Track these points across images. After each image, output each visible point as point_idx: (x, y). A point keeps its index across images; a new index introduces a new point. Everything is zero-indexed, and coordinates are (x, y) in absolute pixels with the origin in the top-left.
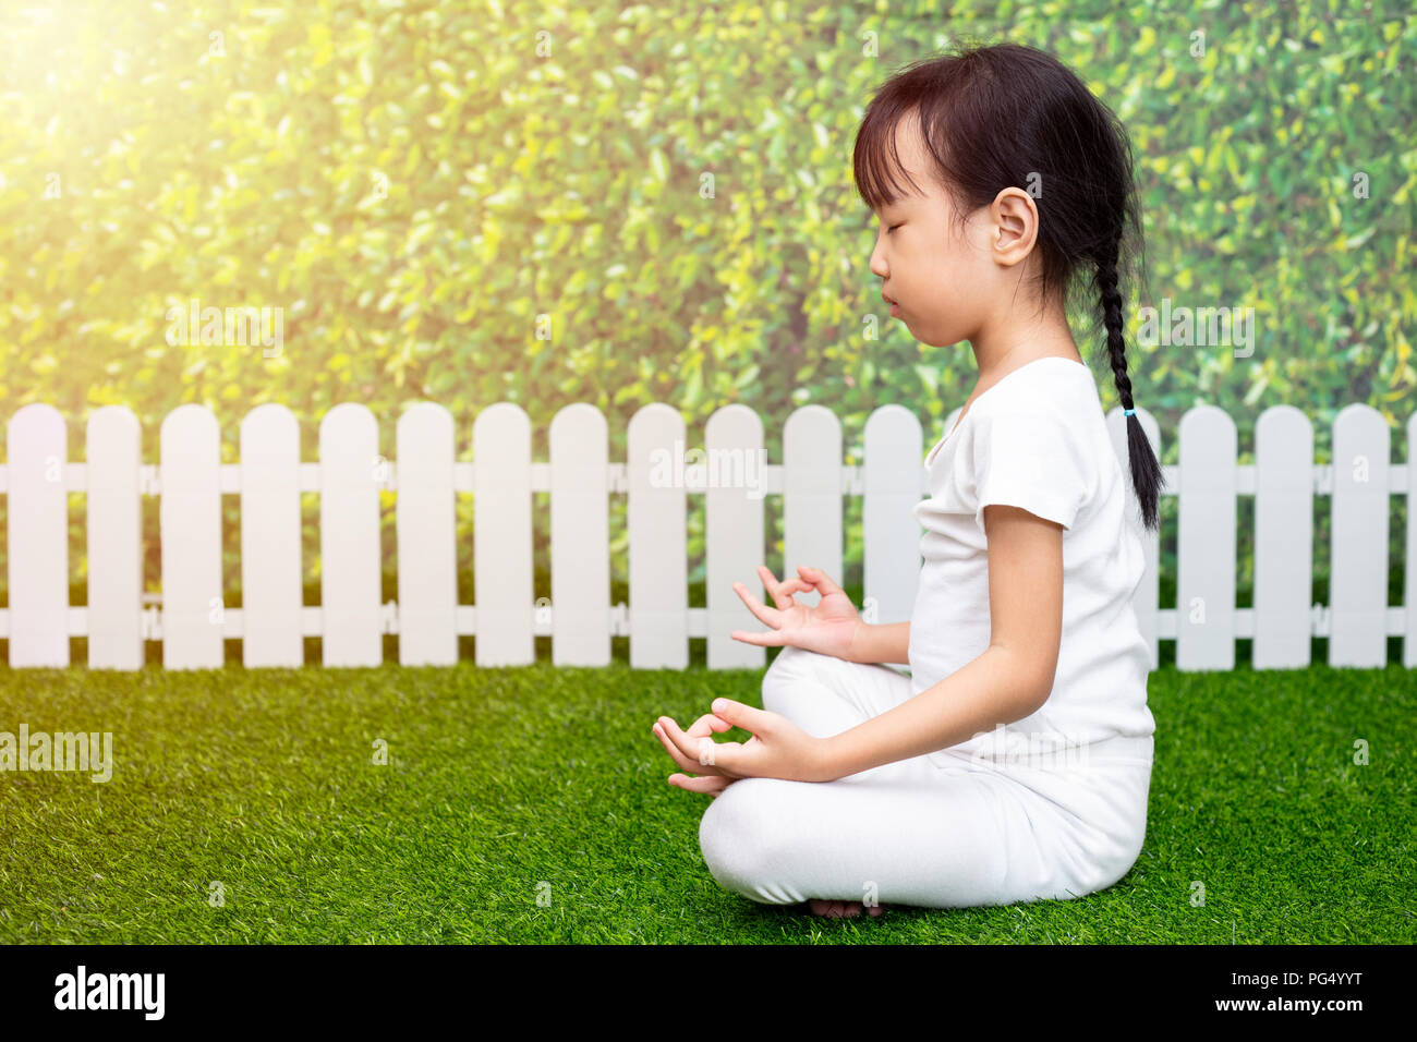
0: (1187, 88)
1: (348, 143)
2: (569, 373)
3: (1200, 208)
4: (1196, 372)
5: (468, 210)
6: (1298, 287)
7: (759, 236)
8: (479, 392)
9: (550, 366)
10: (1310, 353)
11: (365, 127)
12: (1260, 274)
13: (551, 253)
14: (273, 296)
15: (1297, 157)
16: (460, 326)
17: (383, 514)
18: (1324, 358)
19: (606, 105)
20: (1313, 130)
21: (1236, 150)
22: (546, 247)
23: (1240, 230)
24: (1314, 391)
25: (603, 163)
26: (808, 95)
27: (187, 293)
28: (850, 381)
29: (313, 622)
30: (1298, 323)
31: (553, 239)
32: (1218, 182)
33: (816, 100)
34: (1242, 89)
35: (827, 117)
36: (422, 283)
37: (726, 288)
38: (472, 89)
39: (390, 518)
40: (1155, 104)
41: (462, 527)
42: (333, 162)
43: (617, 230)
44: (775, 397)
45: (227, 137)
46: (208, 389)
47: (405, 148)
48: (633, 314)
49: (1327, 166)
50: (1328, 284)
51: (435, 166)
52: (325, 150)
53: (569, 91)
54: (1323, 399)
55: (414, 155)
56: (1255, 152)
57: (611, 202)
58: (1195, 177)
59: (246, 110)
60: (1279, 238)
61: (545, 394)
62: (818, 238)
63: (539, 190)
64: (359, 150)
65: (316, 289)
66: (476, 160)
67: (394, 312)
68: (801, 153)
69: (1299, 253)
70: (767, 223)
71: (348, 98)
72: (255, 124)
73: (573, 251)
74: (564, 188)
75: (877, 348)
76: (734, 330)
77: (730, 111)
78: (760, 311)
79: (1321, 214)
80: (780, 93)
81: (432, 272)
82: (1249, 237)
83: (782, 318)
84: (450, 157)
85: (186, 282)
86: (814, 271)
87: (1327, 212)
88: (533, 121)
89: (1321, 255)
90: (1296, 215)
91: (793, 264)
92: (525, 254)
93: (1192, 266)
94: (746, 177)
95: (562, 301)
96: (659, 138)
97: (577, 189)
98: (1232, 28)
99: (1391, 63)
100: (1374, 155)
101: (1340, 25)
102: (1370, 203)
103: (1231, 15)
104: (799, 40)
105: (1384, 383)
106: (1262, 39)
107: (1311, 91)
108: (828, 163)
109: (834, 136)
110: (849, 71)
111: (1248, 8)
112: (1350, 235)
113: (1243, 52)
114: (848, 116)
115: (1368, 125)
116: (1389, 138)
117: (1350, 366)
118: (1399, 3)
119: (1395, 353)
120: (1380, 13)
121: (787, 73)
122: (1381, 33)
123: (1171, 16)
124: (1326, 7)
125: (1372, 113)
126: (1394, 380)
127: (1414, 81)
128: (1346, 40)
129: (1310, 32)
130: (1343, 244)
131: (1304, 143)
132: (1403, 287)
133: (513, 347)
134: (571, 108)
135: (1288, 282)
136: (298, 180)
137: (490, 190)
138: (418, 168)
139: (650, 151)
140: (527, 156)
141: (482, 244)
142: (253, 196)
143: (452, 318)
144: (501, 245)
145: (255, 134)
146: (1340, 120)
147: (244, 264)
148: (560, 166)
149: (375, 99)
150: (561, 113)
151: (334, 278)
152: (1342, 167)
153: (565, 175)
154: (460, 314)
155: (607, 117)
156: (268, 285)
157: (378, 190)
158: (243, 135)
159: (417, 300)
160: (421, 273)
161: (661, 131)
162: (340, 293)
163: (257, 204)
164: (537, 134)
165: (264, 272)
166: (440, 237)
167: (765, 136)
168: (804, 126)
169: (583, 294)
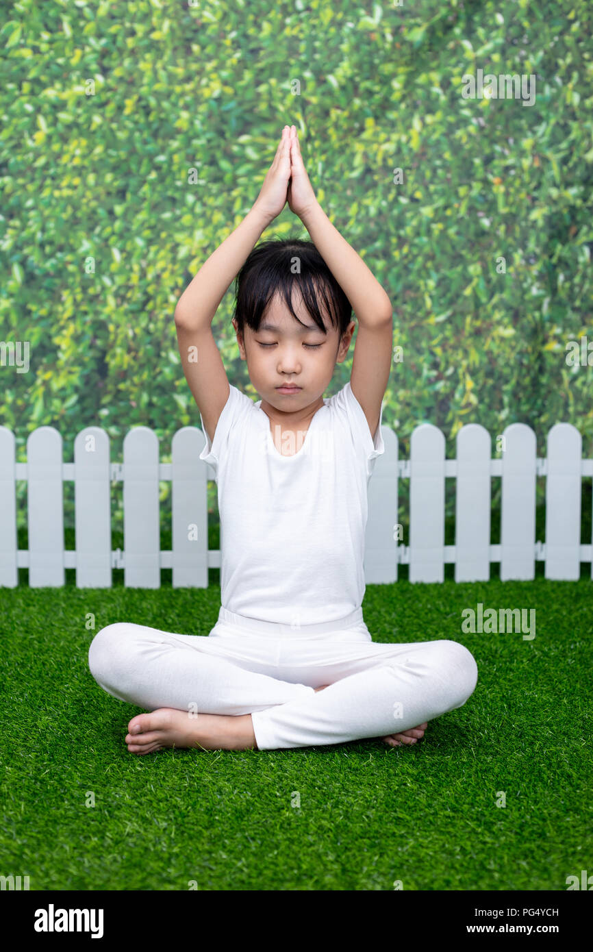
6: (405, 346)
7: (79, 316)
10: (413, 386)
15: (406, 268)
18: (421, 389)
20: (415, 251)
24: (415, 409)
26: (108, 230)
28: (134, 404)
30: (405, 368)
33: (113, 233)
34: (372, 226)
35: (120, 244)
37: (58, 347)
44: (88, 414)
49: (423, 273)
50: (424, 344)
54: (420, 413)
56: (380, 264)
62: (114, 317)
68: (104, 265)
69: (406, 325)
70: (84, 308)
75: (150, 384)
76: (63, 373)
77: (62, 241)
78: (78, 361)
79: (420, 301)
80: (91, 229)
83: (92, 365)
86: (112, 337)
87: (424, 301)
89: (419, 326)
90: (405, 302)
91: (99, 333)
94: (71, 280)
96: (17, 257)
98: (367, 190)
99: (463, 211)
100: (452, 266)
101: (432, 188)
102: (449, 295)
103: (366, 181)
104: (103, 197)
105: (457, 404)
106: (385, 196)
107: (414, 228)
108: (121, 271)
109: (124, 255)
110: (134, 216)
111: (376, 178)
112: (438, 314)
113: (373, 204)
114: (133, 242)
115: (448, 248)
116: (461, 257)
117: (437, 393)
118: (468, 175)
119: (464, 386)
120: (456, 181)
121: (96, 217)
122: (456, 193)
123: (332, 182)
124: (423, 176)
125: (451, 241)
126: (463, 402)
127: (477, 221)
128: (435, 197)
129: (414, 192)
130: (433, 320)
131: (410, 259)
132: (469, 346)
135: (399, 343)
139: (12, 264)
146: (431, 245)
152: (433, 273)
161: (19, 252)
167: (83, 255)
168: (106, 249)
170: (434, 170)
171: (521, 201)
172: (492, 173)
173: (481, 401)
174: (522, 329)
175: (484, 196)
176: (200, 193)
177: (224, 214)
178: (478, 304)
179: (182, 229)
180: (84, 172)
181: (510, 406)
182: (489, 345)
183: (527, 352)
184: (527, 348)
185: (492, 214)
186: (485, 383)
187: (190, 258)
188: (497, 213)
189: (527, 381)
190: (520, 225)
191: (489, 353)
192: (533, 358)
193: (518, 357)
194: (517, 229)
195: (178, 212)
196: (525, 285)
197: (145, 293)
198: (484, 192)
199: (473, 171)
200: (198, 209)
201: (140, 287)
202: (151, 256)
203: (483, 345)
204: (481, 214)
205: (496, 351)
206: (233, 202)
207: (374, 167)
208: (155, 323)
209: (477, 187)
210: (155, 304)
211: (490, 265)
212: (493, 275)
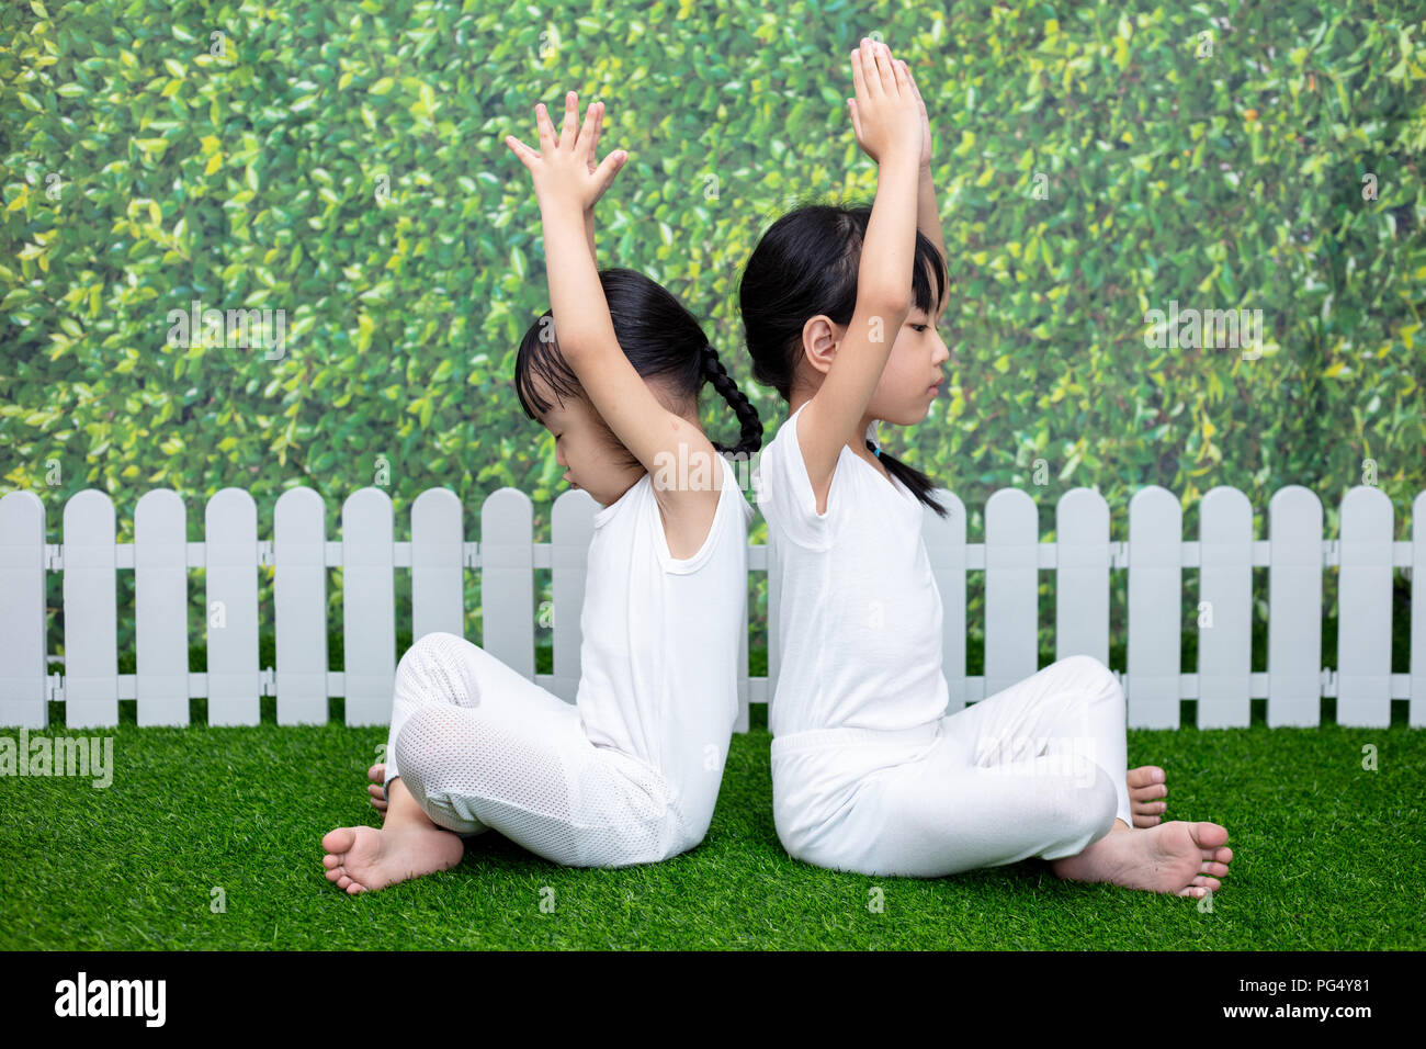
0: (1006, 187)
1: (237, 244)
2: (436, 454)
3: (1017, 298)
4: (1014, 450)
5: (345, 304)
6: (1108, 371)
8: (355, 471)
9: (419, 447)
10: (1121, 432)
11: (252, 229)
12: (1072, 360)
13: (420, 343)
14: (168, 384)
15: (1108, 250)
16: (339, 410)
18: (1132, 437)
19: (470, 206)
20: (1123, 225)
21: (1051, 245)
22: (415, 338)
24: (1124, 468)
25: (467, 260)
26: (655, 195)
27: (92, 382)
29: (198, 685)
30: (1109, 405)
31: (422, 329)
32: (1034, 275)
33: (662, 201)
34: (1058, 187)
35: (671, 217)
36: (303, 371)
38: (349, 194)
40: (975, 202)
42: (223, 261)
43: (482, 322)
45: (128, 238)
46: (110, 469)
47: (288, 248)
48: (495, 399)
49: (1136, 258)
50: (1137, 368)
51: (316, 264)
52: (217, 251)
53: (436, 195)
54: (1132, 475)
55: (296, 254)
56: (1069, 245)
57: (473, 296)
58: (1012, 270)
59: (145, 214)
60: (1091, 324)
61: (413, 473)
63: (409, 286)
64: (246, 250)
65: (207, 377)
66: (352, 259)
67: (278, 397)
68: (648, 250)
69: (1110, 339)
71: (237, 202)
72: (153, 229)
73: (440, 342)
74: (434, 284)
75: (718, 429)
79: (1131, 301)
80: (630, 195)
81: (312, 361)
82: (1063, 325)
84: (330, 255)
85: (91, 371)
87: (1137, 300)
88: (404, 222)
89: (1130, 340)
90: (1107, 304)
92: (396, 344)
93: (1009, 352)
95: (430, 387)
96: (517, 238)
97: (443, 285)
98: (1047, 131)
99: (1197, 161)
100: (1179, 250)
101: (1149, 126)
102: (1176, 292)
103: (1047, 118)
104: (646, 146)
105: (1189, 460)
106: (1076, 139)
107: (1121, 187)
108: (673, 259)
109: (678, 233)
110: (693, 175)
111: (1062, 112)
113: (1058, 152)
114: (691, 215)
115: (1175, 219)
116: (1195, 231)
117: (1158, 444)
118: (1204, 105)
119: (1201, 432)
120: (1186, 115)
121: (635, 176)
122: (1187, 133)
123: (991, 119)
124: (1136, 109)
125: (1179, 208)
126: (1200, 457)
127: (1218, 178)
128: (1154, 140)
129: (1120, 133)
131: (1113, 238)
132: (1207, 370)
133: (385, 430)
134: (438, 210)
135: (1098, 368)
136: (192, 277)
137: (366, 285)
138: (299, 267)
139: (510, 249)
140: (398, 254)
141: (358, 336)
142: (151, 293)
143: (331, 403)
144: (375, 336)
145: (153, 236)
146: (1148, 215)
147: (143, 355)
148: (428, 263)
149: (261, 204)
150: (429, 215)
151: (225, 368)
152: (1150, 258)
153: (433, 272)
154: (337, 399)
155: (471, 219)
156: (165, 374)
157: (265, 287)
158: (142, 238)
159: (299, 387)
160: (302, 363)
161: (520, 230)
162: (229, 381)
163: (155, 299)
164: (407, 235)
165: (161, 363)
166: (319, 329)
167: (616, 234)
168: (651, 225)
169: (450, 381)
170: (1152, 100)
171: (1288, 144)
172: (1242, 103)
173: (1226, 455)
174: (1291, 344)
175: (1230, 138)
176: (793, 138)
177: (828, 169)
178: (1221, 306)
179: (765, 194)
180: (617, 107)
181: (1272, 464)
182: (1239, 369)
183: (1298, 379)
184: (1298, 373)
185: (1243, 166)
186: (1232, 431)
188: (1250, 165)
189: (1299, 424)
190: (1286, 183)
191: (1239, 380)
192: (1307, 389)
193: (1284, 387)
194: (1282, 188)
195: (759, 168)
196: (1295, 276)
197: (710, 291)
198: (1228, 132)
199: (1212, 100)
200: (790, 163)
201: (702, 283)
202: (719, 234)
203: (1231, 368)
204: (1224, 166)
205: (1249, 378)
206: (843, 151)
207: (1058, 95)
208: (726, 337)
209: (1219, 124)
210: (725, 307)
211: (1240, 245)
212: (1245, 262)
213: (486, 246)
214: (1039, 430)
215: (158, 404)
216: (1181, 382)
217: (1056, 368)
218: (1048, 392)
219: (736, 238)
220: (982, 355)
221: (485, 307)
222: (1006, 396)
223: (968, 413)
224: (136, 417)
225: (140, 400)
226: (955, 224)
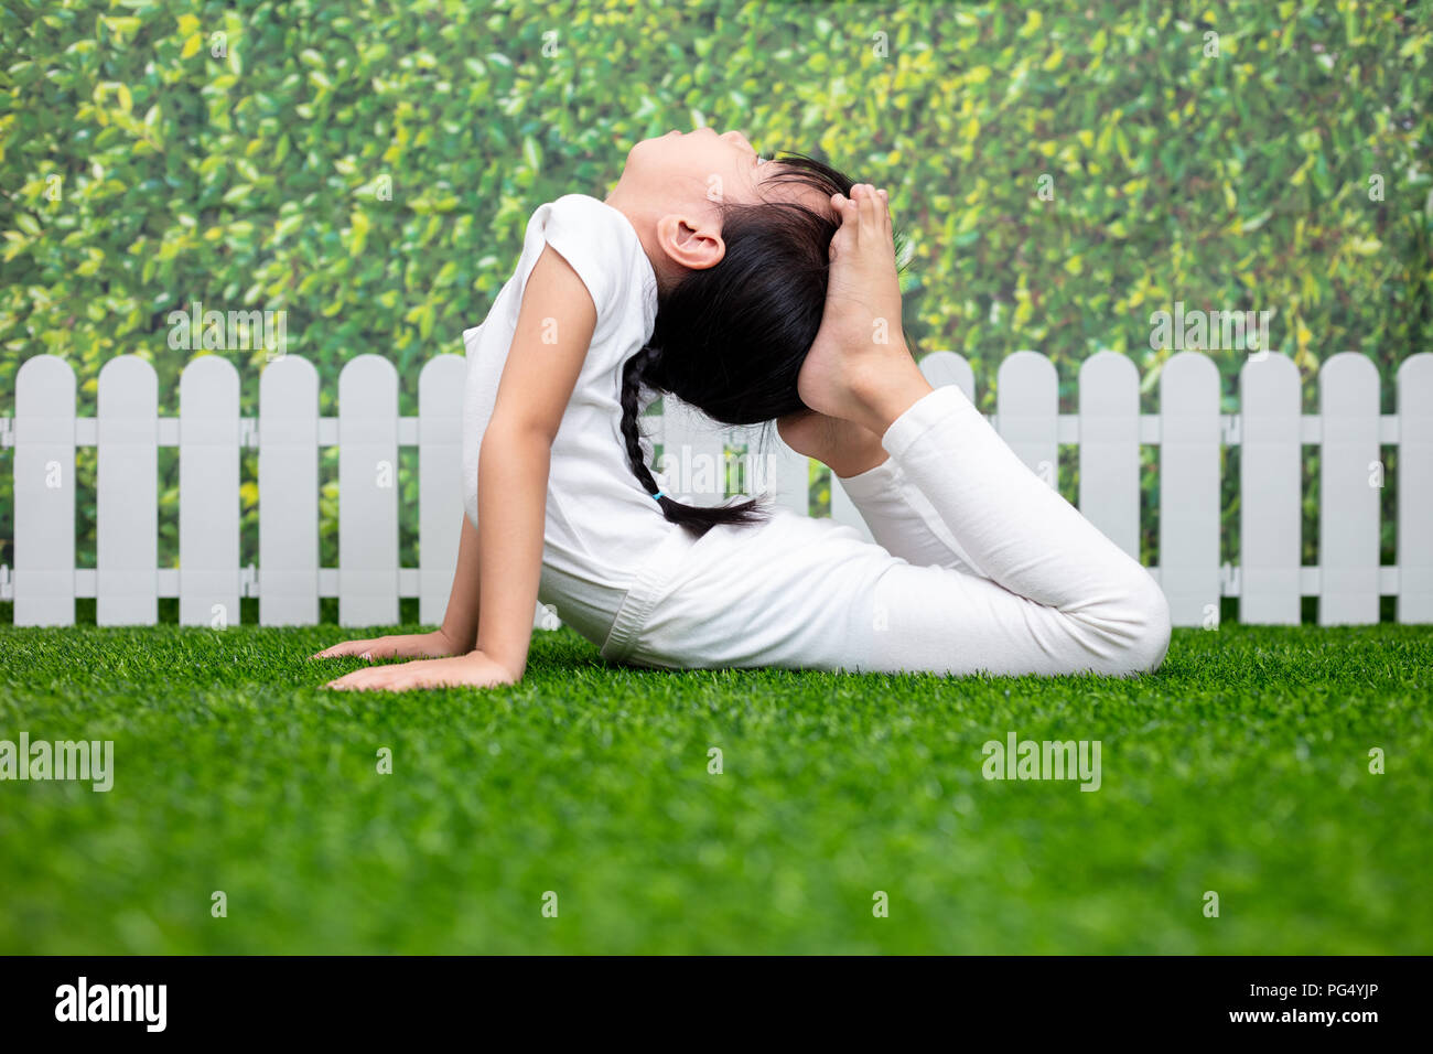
0: (1075, 71)
1: (216, 134)
3: (1090, 192)
5: (337, 202)
6: (1192, 271)
9: (419, 360)
11: (233, 117)
12: (1152, 260)
13: (421, 244)
14: (136, 288)
15: (1190, 139)
16: (327, 320)
17: (245, 512)
19: (478, 91)
20: (1206, 112)
21: (1127, 134)
22: (416, 238)
23: (1132, 215)
25: (475, 152)
26: (685, 81)
27: (49, 285)
31: (423, 229)
32: (1109, 165)
33: (693, 86)
34: (1132, 70)
35: (704, 103)
36: (288, 275)
38: (342, 77)
39: (252, 516)
40: (1043, 87)
41: (326, 524)
42: (200, 153)
43: (490, 220)
45: (94, 126)
47: (274, 139)
49: (1221, 149)
50: (1224, 269)
51: (304, 157)
52: (193, 142)
53: (441, 78)
55: (282, 147)
56: (1147, 134)
57: (482, 191)
58: (1084, 161)
59: (113, 100)
60: (1172, 222)
63: (409, 180)
64: (226, 140)
65: (181, 282)
66: (345, 150)
67: (261, 303)
69: (1194, 237)
71: (217, 88)
72: (122, 115)
73: (444, 242)
74: (436, 177)
77: (608, 98)
79: (1216, 196)
80: (656, 79)
81: (299, 264)
82: (1141, 221)
84: (319, 147)
85: (50, 272)
87: (1222, 194)
88: (404, 109)
89: (1215, 238)
90: (1190, 198)
92: (394, 245)
93: (1082, 252)
95: (431, 294)
96: (532, 126)
97: (447, 178)
98: (1122, 10)
99: (1287, 42)
100: (1270, 137)
102: (1266, 185)
104: (676, 25)
106: (1153, 21)
107: (1204, 72)
110: (728, 57)
112: (1247, 218)
113: (1133, 33)
114: (727, 100)
115: (1263, 106)
116: (1286, 119)
117: (1249, 352)
119: (1295, 339)
121: (664, 59)
122: (1275, 13)
125: (1268, 94)
127: (1311, 60)
128: (1239, 20)
129: (1202, 13)
130: (1238, 227)
131: (1197, 125)
132: (1302, 270)
133: (382, 341)
134: (443, 96)
135: (1182, 267)
136: (164, 170)
137: (359, 180)
138: (287, 159)
139: (523, 139)
140: (398, 145)
141: (350, 237)
142: (118, 186)
143: (319, 311)
144: (370, 237)
145: (122, 124)
146: (1234, 101)
147: (108, 256)
148: (431, 154)
149: (244, 90)
150: (433, 101)
151: (198, 271)
152: (1237, 148)
153: (436, 164)
154: (327, 307)
155: (480, 105)
156: (132, 277)
157: (246, 181)
158: (110, 125)
159: (283, 292)
160: (288, 265)
161: (534, 118)
162: (205, 286)
163: (122, 195)
164: (408, 123)
165: (128, 264)
166: (307, 229)
167: (642, 123)
168: (681, 113)
169: (454, 286)
171: (1386, 24)
173: (1323, 363)
174: (1394, 241)
175: (1323, 18)
176: (840, 17)
178: (1316, 200)
179: (810, 77)
182: (1336, 268)
183: (1401, 280)
184: (1401, 274)
185: (1337, 48)
186: (1331, 334)
187: (823, 126)
188: (1345, 46)
189: (1404, 330)
190: (1384, 66)
191: (1337, 282)
192: (1411, 292)
193: (1387, 288)
194: (1380, 72)
195: (802, 49)
196: (1397, 166)
198: (1321, 11)
200: (837, 44)
202: (757, 123)
203: (1327, 268)
204: (1317, 48)
205: (1348, 279)
206: (897, 31)
211: (1335, 134)
212: (1340, 151)
213: (496, 135)
214: (1114, 338)
215: (124, 310)
216: (1273, 285)
217: (1134, 270)
218: (1126, 296)
219: (776, 127)
220: (1051, 255)
221: (494, 204)
222: (1078, 300)
223: (1037, 319)
224: (99, 325)
225: (104, 306)
226: (1020, 111)
